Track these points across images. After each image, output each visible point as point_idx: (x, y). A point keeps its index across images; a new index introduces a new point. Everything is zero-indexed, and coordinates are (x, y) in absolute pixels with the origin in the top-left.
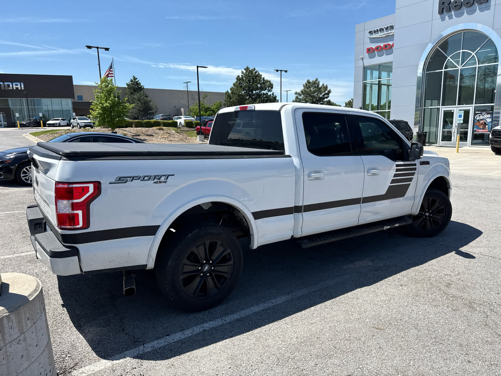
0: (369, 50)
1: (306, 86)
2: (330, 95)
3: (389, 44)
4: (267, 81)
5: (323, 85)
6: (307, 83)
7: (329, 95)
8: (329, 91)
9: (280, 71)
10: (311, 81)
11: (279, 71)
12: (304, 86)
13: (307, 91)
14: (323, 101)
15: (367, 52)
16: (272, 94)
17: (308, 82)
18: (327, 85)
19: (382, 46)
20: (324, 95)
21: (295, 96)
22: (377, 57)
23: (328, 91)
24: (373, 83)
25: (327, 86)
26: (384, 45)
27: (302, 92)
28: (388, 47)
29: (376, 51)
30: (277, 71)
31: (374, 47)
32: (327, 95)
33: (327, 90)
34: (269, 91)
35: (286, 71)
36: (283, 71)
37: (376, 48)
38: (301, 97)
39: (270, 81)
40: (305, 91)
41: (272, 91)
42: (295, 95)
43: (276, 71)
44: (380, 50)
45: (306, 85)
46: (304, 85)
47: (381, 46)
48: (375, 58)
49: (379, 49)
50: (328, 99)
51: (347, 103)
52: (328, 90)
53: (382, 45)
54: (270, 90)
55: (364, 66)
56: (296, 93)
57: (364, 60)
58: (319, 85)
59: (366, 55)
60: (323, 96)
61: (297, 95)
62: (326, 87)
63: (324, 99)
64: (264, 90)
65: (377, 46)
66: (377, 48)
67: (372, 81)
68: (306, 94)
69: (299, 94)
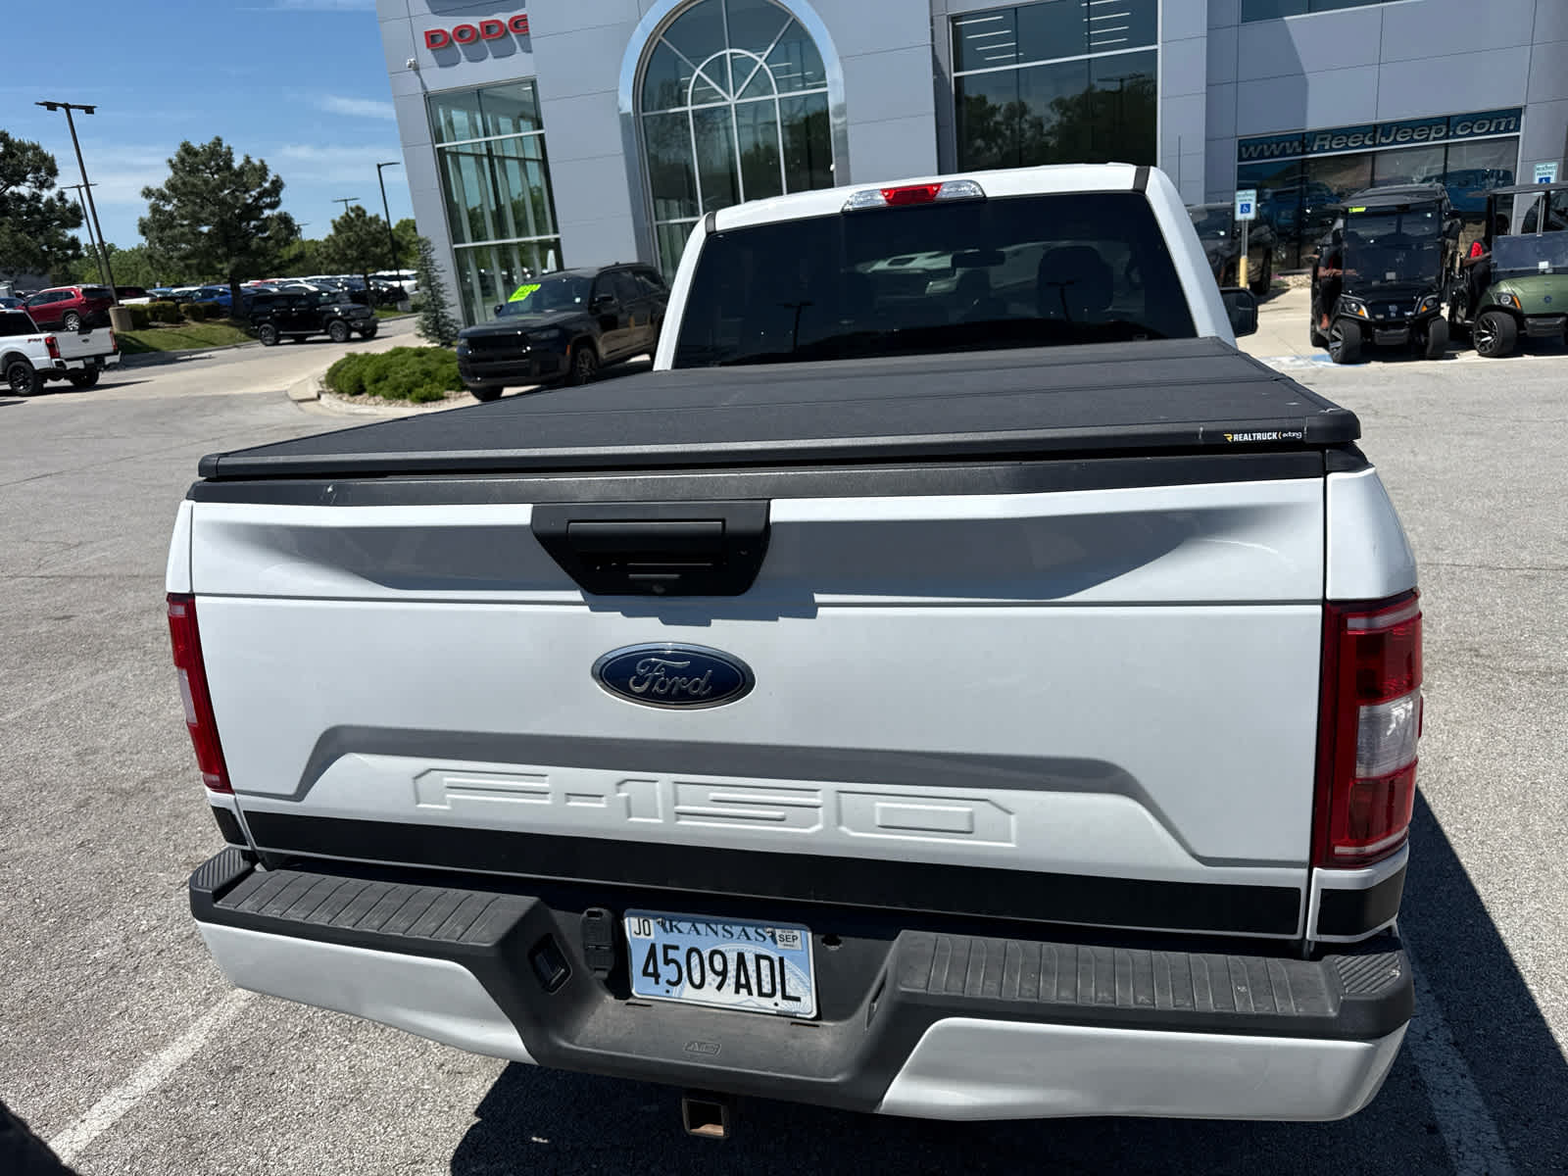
0: (433, 39)
1: (180, 166)
2: (283, 195)
3: (498, 22)
4: (23, 148)
5: (248, 160)
6: (183, 154)
7: (277, 195)
8: (277, 181)
9: (64, 110)
10: (196, 145)
11: (59, 108)
12: (173, 166)
13: (194, 185)
14: (257, 219)
15: (428, 46)
16: (56, 198)
17: (187, 149)
18: (262, 162)
19: (477, 26)
20: (261, 195)
21: (148, 202)
22: (464, 65)
23: (273, 182)
24: (460, 150)
25: (266, 163)
26: (482, 24)
27: (171, 186)
28: (496, 30)
29: (457, 43)
30: (52, 106)
31: (449, 30)
32: (270, 196)
33: (266, 181)
34: (42, 185)
35: (89, 110)
36: (74, 107)
37: (457, 32)
38: (168, 208)
39: (36, 148)
40: (184, 184)
41: (53, 185)
42: (144, 199)
43: (45, 107)
44: (469, 39)
45: (182, 161)
46: (170, 161)
47: (470, 27)
48: (458, 65)
49: (467, 35)
50: (276, 212)
51: (339, 223)
52: (271, 177)
53: (475, 22)
54: (46, 180)
55: (427, 92)
56: (148, 193)
57: (421, 72)
58: (231, 160)
59: (427, 56)
60: (256, 199)
61: (153, 199)
62: (263, 170)
63: (261, 209)
64: (17, 184)
65: (459, 27)
66: (460, 32)
67: (457, 146)
68: (192, 193)
69: (162, 196)
